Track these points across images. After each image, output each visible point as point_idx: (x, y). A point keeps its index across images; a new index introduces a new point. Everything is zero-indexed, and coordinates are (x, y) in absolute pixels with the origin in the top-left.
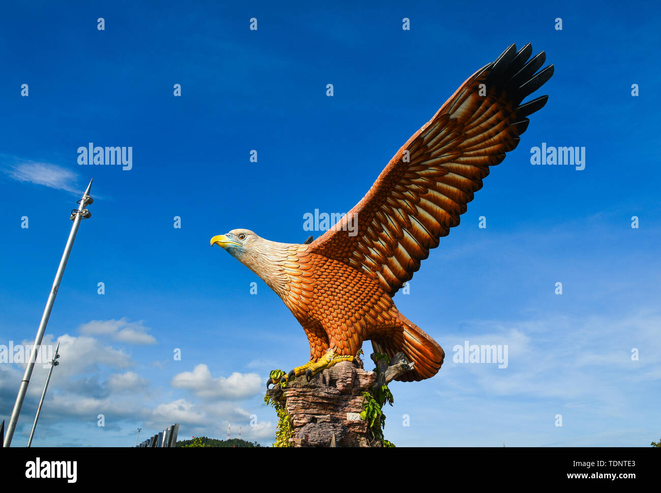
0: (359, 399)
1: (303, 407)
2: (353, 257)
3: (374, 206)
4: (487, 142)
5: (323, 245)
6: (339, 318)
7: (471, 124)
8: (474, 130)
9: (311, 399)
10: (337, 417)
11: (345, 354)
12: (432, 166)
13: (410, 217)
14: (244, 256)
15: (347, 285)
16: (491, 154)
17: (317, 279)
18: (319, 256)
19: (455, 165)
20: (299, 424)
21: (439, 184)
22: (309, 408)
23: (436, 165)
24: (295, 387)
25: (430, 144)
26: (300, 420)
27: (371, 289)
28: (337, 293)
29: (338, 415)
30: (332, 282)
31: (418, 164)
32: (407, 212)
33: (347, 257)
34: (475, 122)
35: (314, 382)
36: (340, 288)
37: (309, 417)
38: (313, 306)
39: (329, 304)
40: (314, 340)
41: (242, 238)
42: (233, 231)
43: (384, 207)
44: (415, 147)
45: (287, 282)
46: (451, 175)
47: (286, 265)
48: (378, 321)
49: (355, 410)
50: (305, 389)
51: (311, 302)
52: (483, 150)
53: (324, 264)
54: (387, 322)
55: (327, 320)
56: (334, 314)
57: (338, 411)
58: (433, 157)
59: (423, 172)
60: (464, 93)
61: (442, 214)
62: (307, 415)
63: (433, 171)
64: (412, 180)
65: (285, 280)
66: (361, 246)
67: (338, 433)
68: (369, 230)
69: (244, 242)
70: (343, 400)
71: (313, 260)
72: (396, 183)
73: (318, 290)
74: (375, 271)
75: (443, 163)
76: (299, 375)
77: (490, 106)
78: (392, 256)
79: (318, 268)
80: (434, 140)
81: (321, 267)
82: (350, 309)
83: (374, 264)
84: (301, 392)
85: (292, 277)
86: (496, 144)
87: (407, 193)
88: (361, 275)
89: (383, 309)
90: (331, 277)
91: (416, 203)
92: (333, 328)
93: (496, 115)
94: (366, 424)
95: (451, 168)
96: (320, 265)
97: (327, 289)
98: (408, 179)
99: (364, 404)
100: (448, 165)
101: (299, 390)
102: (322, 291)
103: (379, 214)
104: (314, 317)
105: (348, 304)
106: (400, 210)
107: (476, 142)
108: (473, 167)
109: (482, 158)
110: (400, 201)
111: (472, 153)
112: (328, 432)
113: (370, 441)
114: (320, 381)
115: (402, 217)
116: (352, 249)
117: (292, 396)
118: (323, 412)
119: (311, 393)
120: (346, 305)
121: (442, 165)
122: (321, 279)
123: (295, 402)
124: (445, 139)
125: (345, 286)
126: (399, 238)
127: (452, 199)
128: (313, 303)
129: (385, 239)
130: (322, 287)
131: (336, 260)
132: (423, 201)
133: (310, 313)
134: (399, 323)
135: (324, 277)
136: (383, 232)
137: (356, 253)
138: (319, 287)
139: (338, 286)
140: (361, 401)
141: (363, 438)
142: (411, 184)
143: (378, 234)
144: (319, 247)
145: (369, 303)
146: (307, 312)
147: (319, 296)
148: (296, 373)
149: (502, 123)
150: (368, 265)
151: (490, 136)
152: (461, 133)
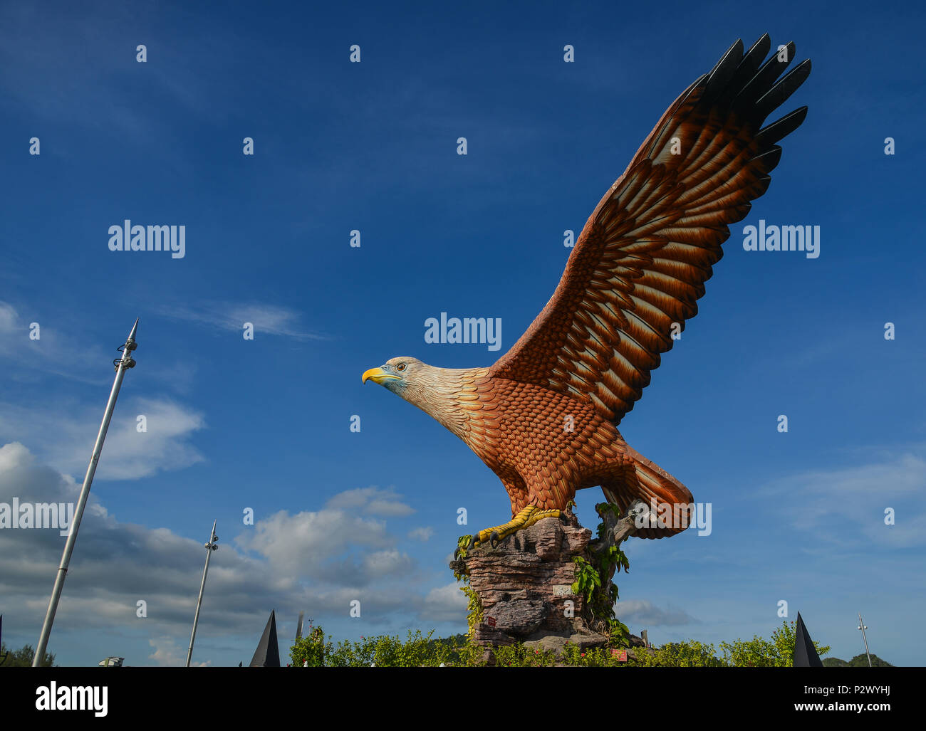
0: (569, 567)
1: (491, 582)
2: (553, 376)
3: (570, 304)
4: (717, 190)
5: (509, 365)
6: (538, 461)
7: (688, 169)
8: (695, 175)
9: (500, 570)
10: (540, 591)
11: (549, 508)
12: (641, 237)
13: (624, 312)
14: (407, 391)
15: (547, 416)
16: (727, 207)
17: (503, 411)
18: (505, 381)
19: (675, 231)
20: (488, 604)
21: (657, 261)
22: (499, 582)
23: (646, 234)
24: (477, 556)
25: (629, 207)
26: (489, 598)
27: (582, 418)
28: (533, 428)
29: (541, 589)
30: (525, 413)
31: (620, 237)
32: (619, 306)
33: (545, 377)
34: (694, 165)
35: (502, 548)
36: (536, 420)
37: (501, 593)
38: (503, 448)
39: (523, 443)
40: (514, 492)
41: (402, 368)
42: (390, 361)
43: (585, 303)
44: (607, 214)
45: (465, 420)
46: (672, 246)
47: (461, 397)
48: (596, 460)
49: (564, 581)
50: (491, 558)
51: (499, 442)
52: (714, 203)
53: (512, 391)
54: (609, 461)
55: (521, 465)
56: (531, 456)
57: (540, 584)
58: (639, 223)
59: (630, 247)
60: (669, 126)
61: (670, 303)
62: (497, 592)
63: (644, 243)
64: (617, 261)
65: (461, 417)
66: (562, 361)
67: (537, 612)
68: (570, 337)
69: (405, 374)
70: (546, 569)
71: (496, 386)
72: (595, 268)
73: (507, 425)
74: (587, 393)
75: (656, 231)
76: (485, 540)
77: (714, 137)
78: (608, 370)
79: (504, 397)
80: (636, 200)
81: (508, 395)
82: (552, 447)
83: (583, 383)
84: (486, 562)
85: (470, 412)
86: (734, 191)
87: (614, 280)
88: (568, 400)
89: (602, 443)
90: (523, 406)
91: (628, 291)
92: (531, 475)
93: (725, 149)
94: (580, 600)
95: (670, 235)
96: (507, 392)
97: (519, 424)
98: (610, 260)
99: (576, 573)
100: (665, 232)
101: (483, 559)
102: (512, 427)
103: (579, 314)
104: (506, 462)
105: (549, 441)
106: (609, 305)
107: (701, 194)
108: (702, 229)
109: (715, 214)
110: (605, 292)
111: (697, 209)
112: (523, 612)
113: (589, 621)
114: (511, 546)
115: (613, 314)
116: (550, 365)
117: (475, 568)
118: (519, 586)
119: (499, 563)
120: (546, 442)
121: (656, 233)
122: (509, 411)
123: (480, 575)
124: (652, 196)
125: (543, 417)
126: (615, 343)
127: (680, 280)
128: (502, 444)
129: (594, 347)
130: (512, 422)
131: (530, 383)
132: (639, 287)
133: (501, 458)
134: (628, 460)
135: (513, 407)
136: (589, 338)
137: (556, 371)
138: (507, 422)
139: (534, 417)
140: (573, 569)
141: (577, 618)
142: (616, 267)
143: (583, 340)
144: (503, 368)
145: (580, 437)
146: (496, 457)
147: (508, 434)
148: (481, 537)
149: (737, 159)
150: (576, 385)
151: (722, 181)
152: (674, 184)
